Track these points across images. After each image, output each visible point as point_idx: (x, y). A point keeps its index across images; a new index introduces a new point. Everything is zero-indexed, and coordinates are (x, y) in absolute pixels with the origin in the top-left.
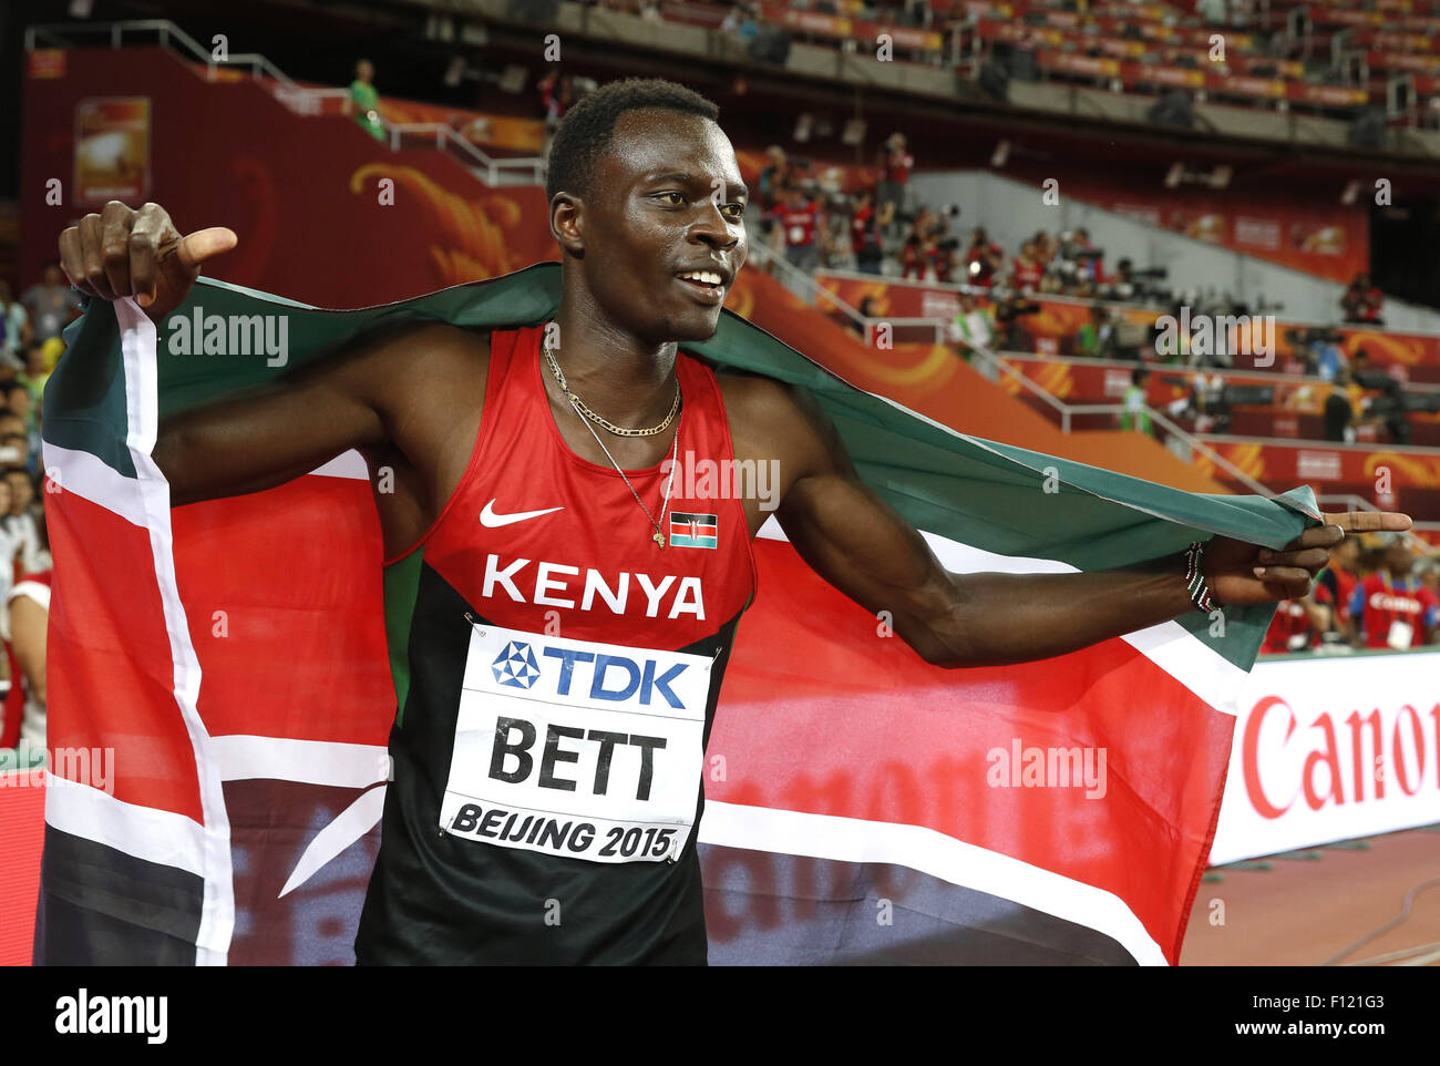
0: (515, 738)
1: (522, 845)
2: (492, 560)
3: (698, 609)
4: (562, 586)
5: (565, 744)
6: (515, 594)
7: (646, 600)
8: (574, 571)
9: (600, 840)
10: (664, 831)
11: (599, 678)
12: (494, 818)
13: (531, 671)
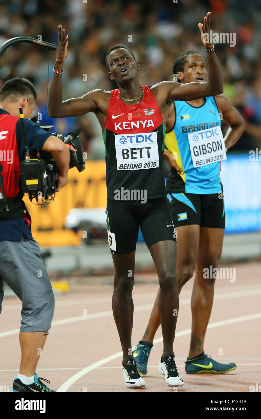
0: (125, 152)
1: (131, 169)
2: (115, 124)
3: (153, 125)
4: (128, 125)
5: (134, 151)
6: (121, 129)
7: (142, 125)
8: (129, 123)
9: (143, 166)
10: (154, 163)
11: (137, 140)
12: (125, 166)
13: (126, 141)
